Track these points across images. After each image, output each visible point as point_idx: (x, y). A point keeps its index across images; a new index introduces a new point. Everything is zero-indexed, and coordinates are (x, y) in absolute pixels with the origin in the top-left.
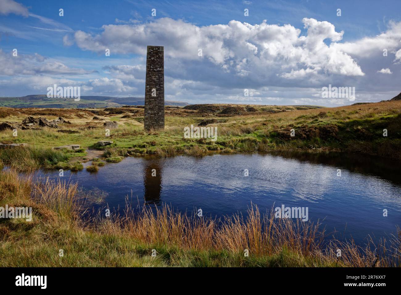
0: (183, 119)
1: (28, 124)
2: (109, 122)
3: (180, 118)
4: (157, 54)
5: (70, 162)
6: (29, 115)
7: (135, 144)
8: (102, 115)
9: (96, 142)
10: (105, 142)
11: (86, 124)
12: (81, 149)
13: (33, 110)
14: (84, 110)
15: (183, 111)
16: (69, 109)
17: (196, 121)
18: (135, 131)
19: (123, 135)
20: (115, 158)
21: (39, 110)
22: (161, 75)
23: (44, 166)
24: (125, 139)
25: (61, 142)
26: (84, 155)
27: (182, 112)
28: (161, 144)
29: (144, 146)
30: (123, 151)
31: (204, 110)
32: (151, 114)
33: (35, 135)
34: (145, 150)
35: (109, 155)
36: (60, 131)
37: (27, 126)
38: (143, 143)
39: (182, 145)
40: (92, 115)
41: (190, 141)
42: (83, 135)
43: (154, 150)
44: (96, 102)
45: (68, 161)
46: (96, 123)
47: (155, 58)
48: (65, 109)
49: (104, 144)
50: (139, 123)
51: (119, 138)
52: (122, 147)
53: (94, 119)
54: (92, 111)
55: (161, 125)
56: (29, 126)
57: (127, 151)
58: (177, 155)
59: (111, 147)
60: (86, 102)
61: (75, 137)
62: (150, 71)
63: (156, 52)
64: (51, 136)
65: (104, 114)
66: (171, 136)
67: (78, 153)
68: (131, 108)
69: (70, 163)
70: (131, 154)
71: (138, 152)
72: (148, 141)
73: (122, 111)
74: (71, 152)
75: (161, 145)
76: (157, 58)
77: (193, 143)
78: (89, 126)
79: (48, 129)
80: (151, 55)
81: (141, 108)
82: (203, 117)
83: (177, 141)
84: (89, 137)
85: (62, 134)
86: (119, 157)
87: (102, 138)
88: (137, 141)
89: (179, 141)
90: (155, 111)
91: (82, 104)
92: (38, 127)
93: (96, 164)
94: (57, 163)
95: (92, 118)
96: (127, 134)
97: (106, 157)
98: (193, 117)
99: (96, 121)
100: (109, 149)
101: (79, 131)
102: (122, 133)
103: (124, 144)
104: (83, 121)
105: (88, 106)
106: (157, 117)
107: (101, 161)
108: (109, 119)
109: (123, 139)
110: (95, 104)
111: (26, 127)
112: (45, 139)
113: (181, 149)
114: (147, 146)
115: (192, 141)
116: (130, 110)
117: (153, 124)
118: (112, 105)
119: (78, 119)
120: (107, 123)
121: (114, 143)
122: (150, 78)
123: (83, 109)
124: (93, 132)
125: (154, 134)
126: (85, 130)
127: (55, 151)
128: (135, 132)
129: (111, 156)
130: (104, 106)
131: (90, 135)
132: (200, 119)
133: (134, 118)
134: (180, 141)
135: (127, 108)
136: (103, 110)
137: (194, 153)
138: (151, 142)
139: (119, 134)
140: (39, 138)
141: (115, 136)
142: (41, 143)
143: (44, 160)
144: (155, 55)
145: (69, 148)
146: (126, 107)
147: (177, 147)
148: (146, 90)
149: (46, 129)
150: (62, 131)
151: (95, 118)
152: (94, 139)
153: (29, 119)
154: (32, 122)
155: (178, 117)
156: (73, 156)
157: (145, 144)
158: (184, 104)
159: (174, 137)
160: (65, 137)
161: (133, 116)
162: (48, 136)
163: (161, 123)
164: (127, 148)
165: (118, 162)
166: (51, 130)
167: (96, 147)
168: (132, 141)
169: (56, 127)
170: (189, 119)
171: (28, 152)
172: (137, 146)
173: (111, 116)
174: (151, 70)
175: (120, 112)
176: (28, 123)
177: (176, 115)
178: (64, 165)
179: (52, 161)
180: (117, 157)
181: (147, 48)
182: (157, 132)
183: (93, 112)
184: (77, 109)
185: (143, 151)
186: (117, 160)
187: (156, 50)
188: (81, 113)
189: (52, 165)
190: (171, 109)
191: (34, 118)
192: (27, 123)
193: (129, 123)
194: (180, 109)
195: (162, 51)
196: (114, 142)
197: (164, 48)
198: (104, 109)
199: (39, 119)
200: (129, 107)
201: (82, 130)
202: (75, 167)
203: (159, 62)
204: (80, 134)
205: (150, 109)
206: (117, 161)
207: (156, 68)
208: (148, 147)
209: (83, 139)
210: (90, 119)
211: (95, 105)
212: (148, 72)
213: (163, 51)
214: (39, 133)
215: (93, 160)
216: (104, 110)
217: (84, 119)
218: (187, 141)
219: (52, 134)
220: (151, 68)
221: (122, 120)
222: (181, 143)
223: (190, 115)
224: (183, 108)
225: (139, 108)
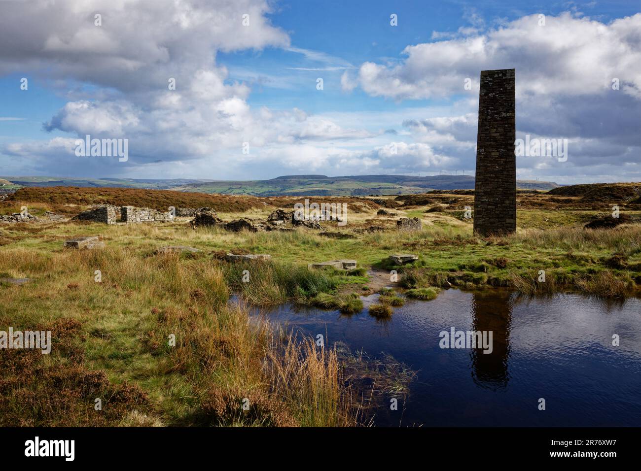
0: (549, 215)
1: (275, 222)
2: (407, 219)
3: (543, 213)
4: (500, 85)
5: (339, 293)
6: (278, 207)
7: (462, 263)
8: (393, 207)
9: (387, 257)
10: (403, 256)
11: (366, 222)
12: (358, 269)
13: (284, 199)
14: (362, 199)
15: (547, 198)
16: (339, 197)
17: (578, 218)
18: (458, 236)
19: (436, 243)
20: (423, 291)
21: (293, 199)
22: (509, 127)
23: (294, 299)
24: (442, 253)
25: (325, 255)
26: (364, 282)
27: (547, 200)
28: (518, 266)
29: (481, 269)
30: (438, 277)
31: (595, 197)
32: (489, 205)
33: (284, 240)
34: (485, 275)
35: (412, 284)
36: (324, 234)
37: (273, 224)
38: (480, 261)
39: (569, 269)
40: (376, 208)
41: (587, 261)
42: (362, 242)
43: (505, 278)
44: (383, 185)
45: (336, 291)
46: (383, 221)
47: (497, 94)
48: (332, 197)
49: (401, 261)
50: (461, 222)
51: (429, 250)
52: (435, 267)
53: (378, 213)
54: (375, 200)
55: (509, 225)
56: (276, 225)
57: (446, 277)
58: (559, 291)
59: (415, 267)
60: (366, 186)
61: (349, 246)
62: (486, 119)
63: (498, 82)
64: (308, 242)
65: (395, 205)
66: (539, 249)
67: (353, 277)
68: (443, 194)
69: (337, 296)
70: (456, 284)
71: (470, 281)
72: (490, 258)
73: (427, 199)
74: (342, 273)
75: (519, 268)
76: (501, 93)
77: (595, 265)
78: (371, 227)
79: (305, 231)
80: (487, 87)
81: (463, 194)
82: (594, 209)
83: (555, 260)
84: (372, 246)
85: (327, 239)
86: (433, 289)
87: (397, 250)
88: (465, 256)
89: (559, 260)
90: (497, 197)
91: (359, 189)
92: (290, 226)
93: (387, 302)
94: (316, 294)
95: (375, 212)
96: (444, 242)
97: (406, 287)
98: (571, 210)
99: (382, 218)
100: (412, 272)
101: (355, 234)
102: (433, 240)
103: (439, 261)
104: (361, 217)
105: (368, 191)
106: (500, 209)
107: (397, 295)
108: (404, 215)
109: (438, 252)
110: (380, 188)
111: (272, 227)
112: (299, 248)
113: (565, 278)
114: (487, 268)
115: (590, 261)
116: (441, 198)
117: (491, 223)
118: (407, 190)
119: (353, 214)
120: (403, 221)
121: (421, 260)
122: (486, 134)
123: (361, 197)
124: (379, 237)
125: (500, 244)
126: (365, 233)
127: (313, 271)
128: (459, 238)
129: (415, 286)
130: (396, 191)
131: (374, 242)
132: (587, 215)
133: (449, 213)
134: (563, 259)
135: (436, 195)
136: (393, 198)
137: (601, 288)
138: (495, 260)
139: (428, 241)
140: (290, 245)
141: (421, 245)
142: (291, 254)
143: (295, 287)
144: (497, 87)
145: (338, 266)
146: (434, 192)
147: (557, 273)
148: (477, 157)
149: (301, 229)
150: (326, 234)
151: (381, 213)
152: (382, 251)
153: (278, 213)
154: (281, 218)
155: (538, 210)
156: (344, 282)
157: (484, 263)
158: (547, 185)
159: (547, 251)
160: (331, 245)
161: (448, 208)
162: (304, 243)
163: (508, 221)
164: (446, 270)
165: (430, 299)
166: (309, 232)
167: (387, 265)
168: (454, 256)
169: (318, 227)
170: (563, 215)
171: (270, 271)
172: (467, 267)
173: (409, 208)
174: (489, 117)
175: (424, 202)
176: (276, 220)
177: (534, 206)
178: (327, 300)
179: (308, 289)
180: (427, 289)
181: (481, 75)
182: (505, 240)
183: (378, 202)
184: (351, 198)
185: (481, 279)
186: (428, 294)
187: (499, 77)
188: (358, 204)
189: (308, 297)
190: (521, 194)
191: (284, 212)
192: (273, 220)
193: (442, 221)
194: (540, 195)
195: (512, 77)
196: (420, 257)
197: (515, 72)
198: (396, 197)
199: (292, 213)
200: (439, 192)
201: (359, 232)
202: (348, 306)
203: (505, 100)
204: (357, 240)
205: (485, 193)
206: (428, 298)
207: (499, 113)
208: (490, 269)
209: (361, 250)
210: (373, 215)
211: (381, 190)
212: (483, 122)
213: (514, 79)
214: (290, 237)
215: (381, 292)
216: (396, 199)
217: (363, 213)
218: (580, 260)
219: (310, 239)
220: (488, 115)
221: (428, 217)
222: (566, 265)
223: (564, 207)
224: (547, 193)
225: (458, 194)
